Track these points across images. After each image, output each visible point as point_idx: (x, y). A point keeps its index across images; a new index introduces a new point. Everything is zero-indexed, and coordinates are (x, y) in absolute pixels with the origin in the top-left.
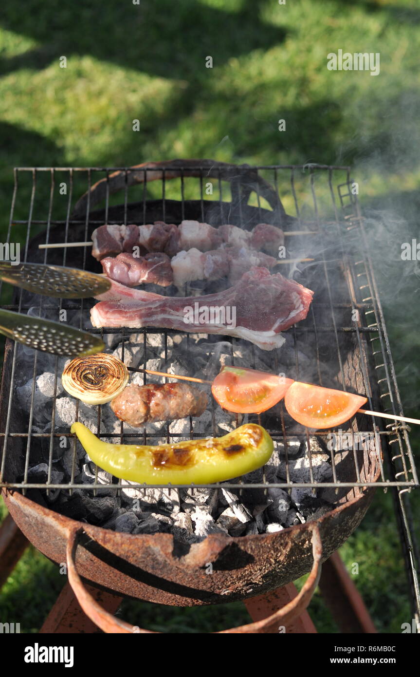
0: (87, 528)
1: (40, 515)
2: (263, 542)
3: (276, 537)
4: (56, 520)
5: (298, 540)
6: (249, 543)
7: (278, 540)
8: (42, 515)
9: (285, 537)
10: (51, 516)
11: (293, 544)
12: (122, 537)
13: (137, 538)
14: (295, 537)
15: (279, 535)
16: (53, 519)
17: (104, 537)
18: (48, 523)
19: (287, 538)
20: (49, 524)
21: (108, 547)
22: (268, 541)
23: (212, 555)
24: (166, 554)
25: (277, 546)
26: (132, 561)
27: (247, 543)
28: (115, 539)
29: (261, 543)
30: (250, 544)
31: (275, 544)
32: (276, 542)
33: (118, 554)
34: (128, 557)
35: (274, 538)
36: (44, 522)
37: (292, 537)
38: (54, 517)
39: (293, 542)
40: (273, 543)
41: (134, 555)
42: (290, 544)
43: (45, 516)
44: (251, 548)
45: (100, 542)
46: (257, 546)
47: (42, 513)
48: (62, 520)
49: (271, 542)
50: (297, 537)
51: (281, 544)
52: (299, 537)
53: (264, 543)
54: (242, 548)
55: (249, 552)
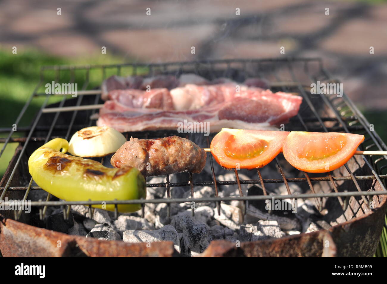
0: (80, 239)
1: (33, 237)
2: (270, 250)
3: (285, 244)
4: (48, 239)
5: (309, 253)
6: (255, 249)
7: (287, 249)
8: (35, 237)
9: (294, 245)
10: (43, 235)
14: (305, 246)
15: (287, 241)
16: (46, 238)
18: (40, 246)
19: (296, 248)
20: (42, 247)
22: (276, 249)
27: (254, 248)
28: (110, 250)
29: (268, 250)
30: (257, 250)
32: (285, 251)
35: (283, 245)
36: (36, 247)
37: (301, 246)
38: (46, 235)
39: (303, 255)
40: (282, 252)
43: (37, 237)
47: (34, 234)
48: (55, 237)
49: (280, 250)
50: (307, 247)
52: (309, 248)
53: (272, 252)
54: (248, 255)
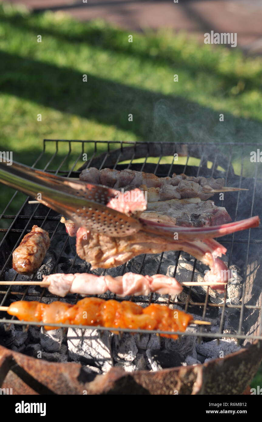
0: (16, 355)
2: (154, 378)
3: (166, 374)
5: (187, 380)
7: (168, 378)
9: (174, 376)
11: (182, 384)
12: (41, 363)
13: (52, 366)
14: (182, 376)
17: (28, 364)
19: (176, 377)
21: (32, 373)
22: (159, 377)
23: (110, 382)
24: (73, 378)
25: (168, 383)
26: (50, 386)
27: (141, 376)
28: (36, 366)
30: (144, 378)
31: (166, 380)
33: (40, 380)
34: (47, 383)
37: (180, 376)
39: (182, 381)
40: (164, 380)
41: (52, 381)
42: (180, 384)
44: (146, 383)
45: (26, 369)
46: (150, 380)
49: (162, 378)
51: (172, 383)
52: (187, 377)
53: (156, 379)
54: (137, 381)
55: (144, 385)
